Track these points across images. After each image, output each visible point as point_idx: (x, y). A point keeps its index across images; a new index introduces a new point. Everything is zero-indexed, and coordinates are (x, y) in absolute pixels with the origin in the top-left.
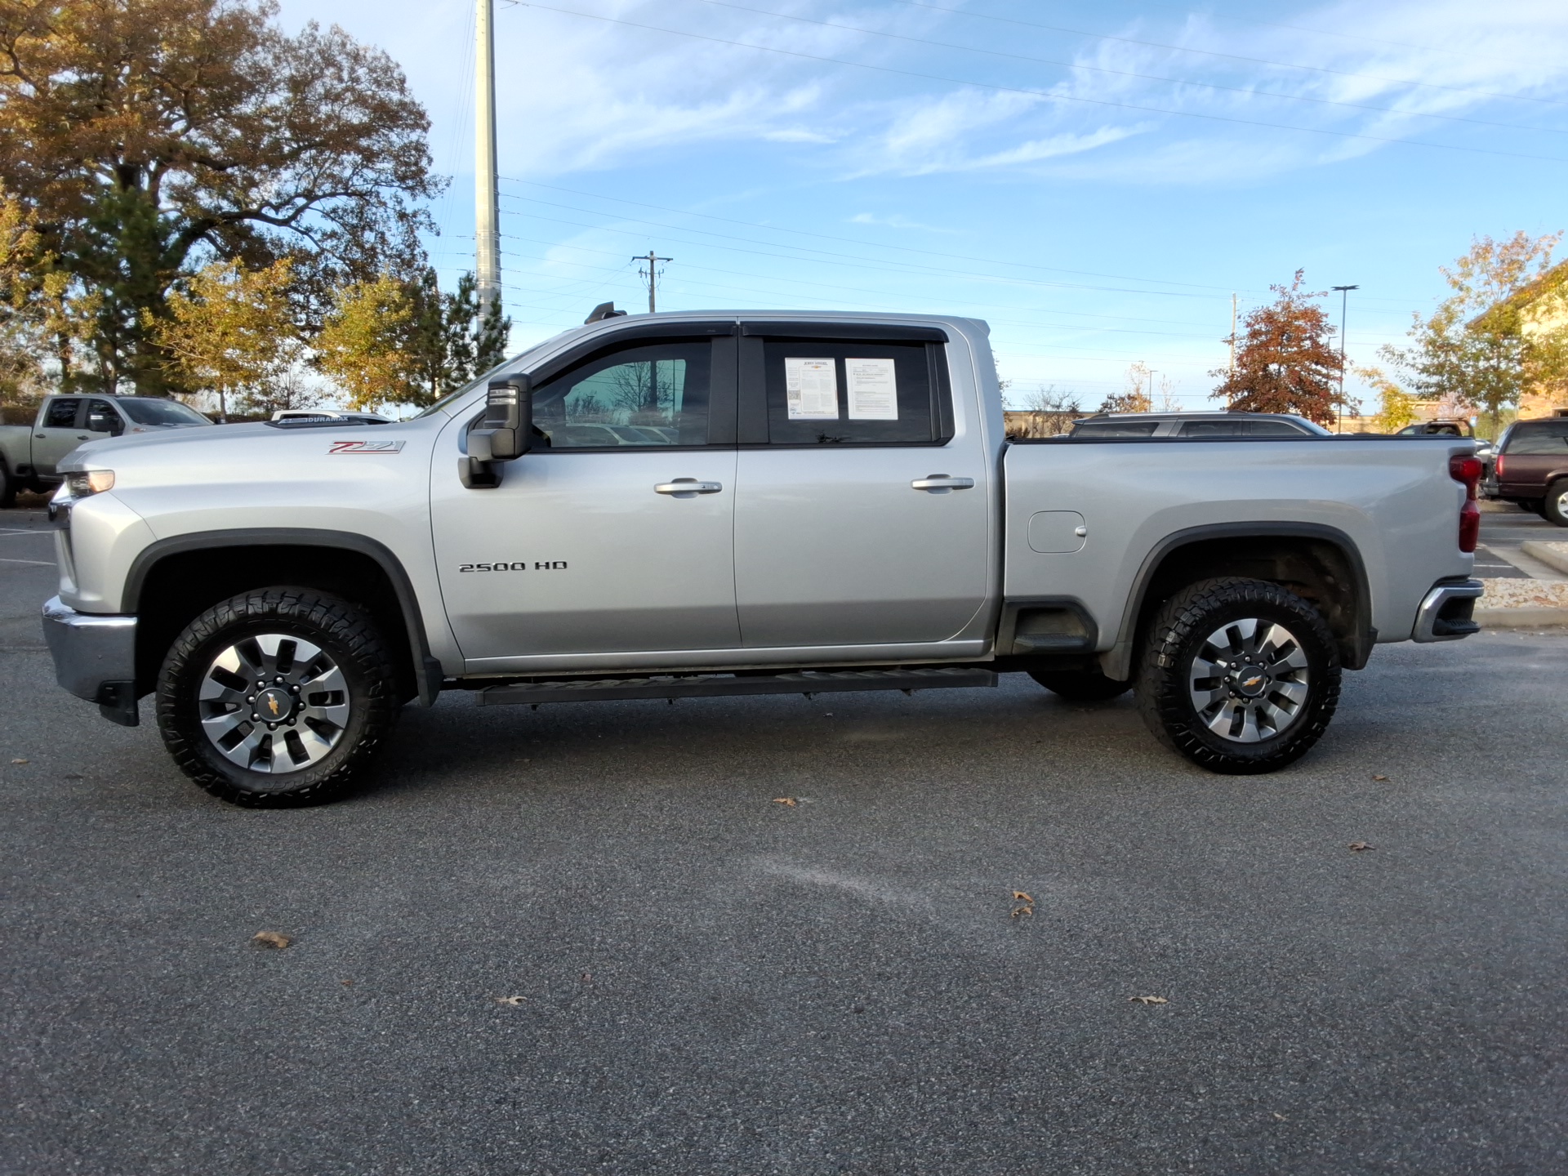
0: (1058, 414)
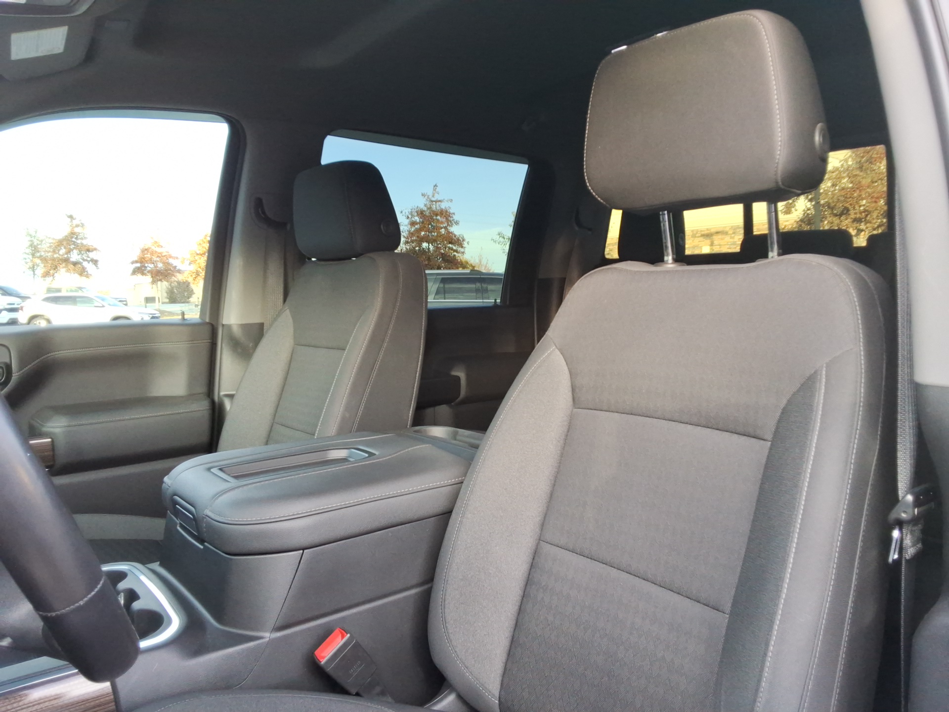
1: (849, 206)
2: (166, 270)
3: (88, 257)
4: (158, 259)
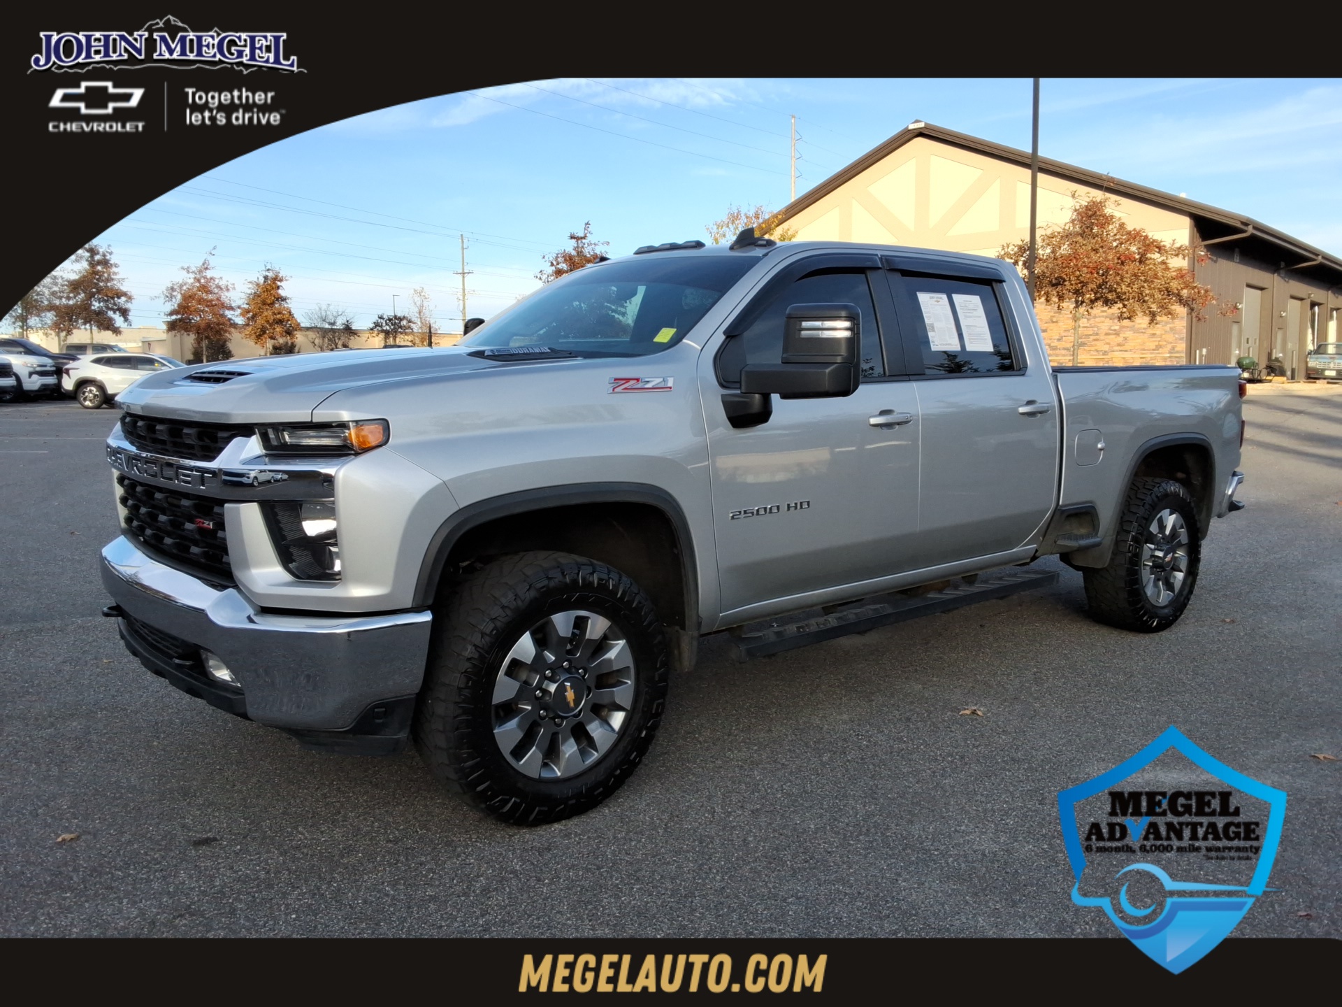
0: (333, 331)
1: (1065, 276)
2: (218, 324)
3: (115, 304)
4: (206, 309)
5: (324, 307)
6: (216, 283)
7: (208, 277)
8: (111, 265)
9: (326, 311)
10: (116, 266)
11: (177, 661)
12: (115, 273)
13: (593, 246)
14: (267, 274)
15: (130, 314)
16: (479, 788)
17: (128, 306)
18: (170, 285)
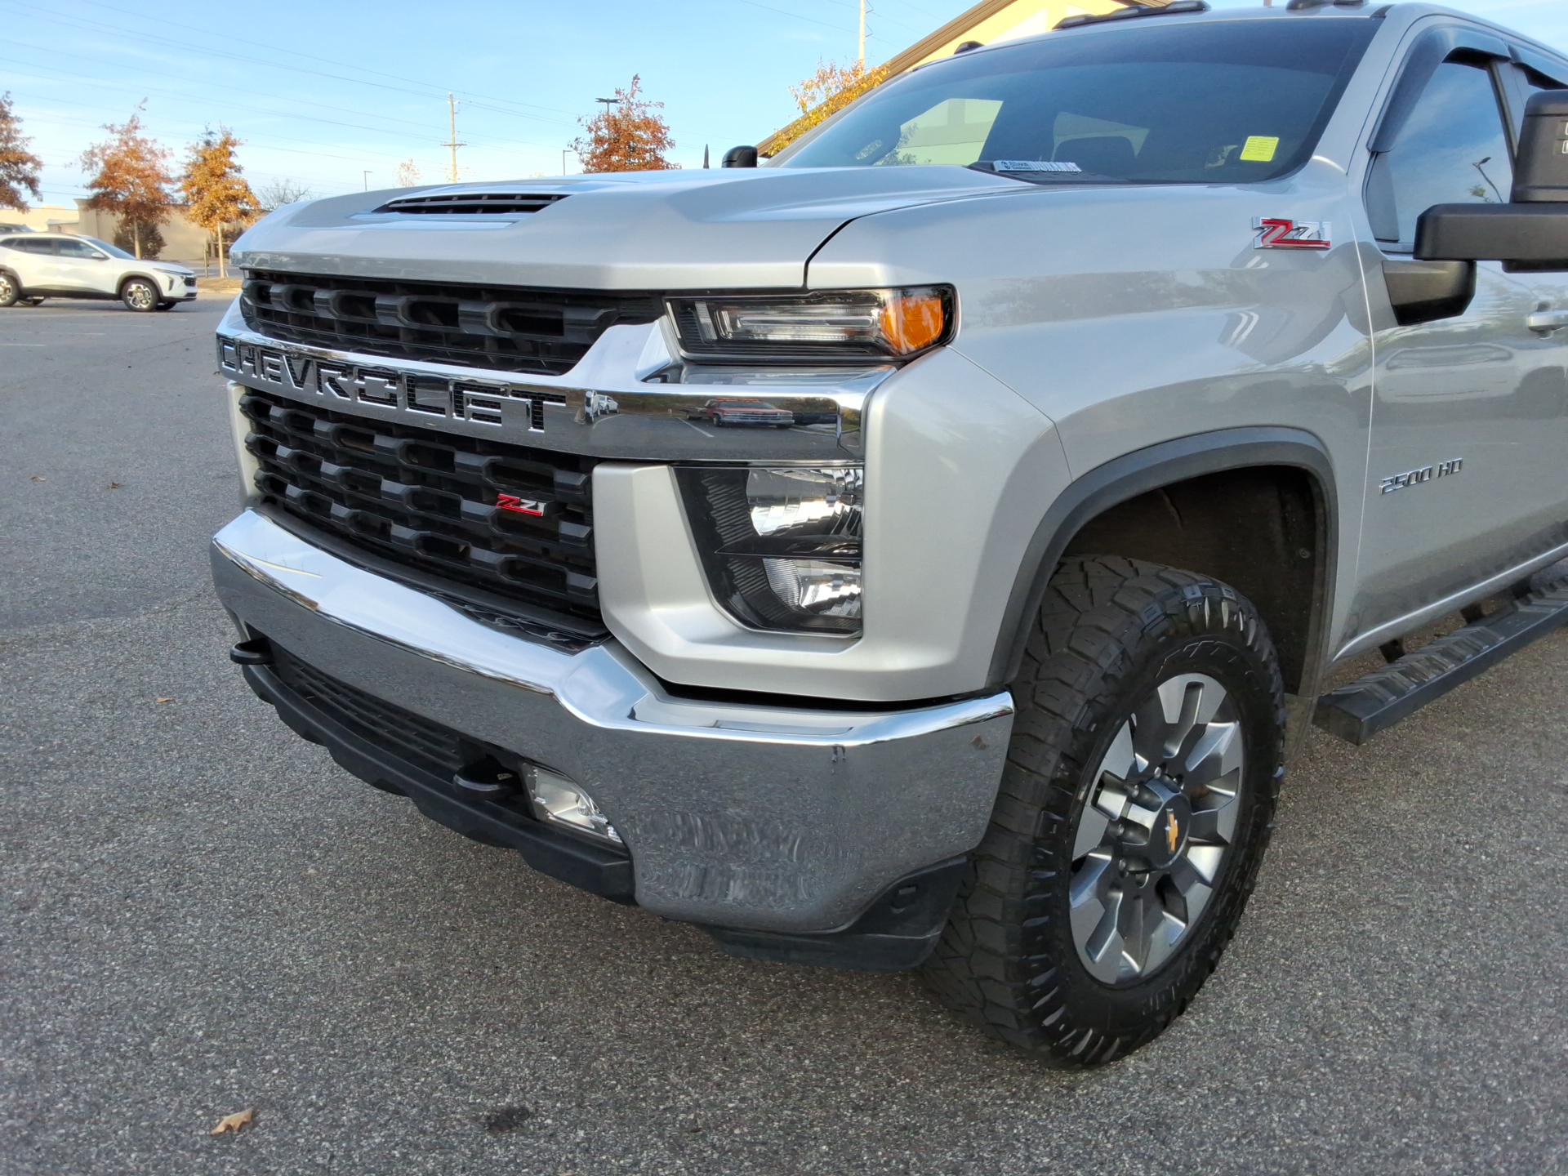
2: (153, 202)
3: (19, 172)
4: (137, 181)
5: (282, 184)
6: (149, 146)
7: (139, 139)
8: (12, 119)
9: (285, 190)
10: (19, 120)
11: (462, 782)
12: (17, 131)
13: (643, 108)
14: (209, 138)
15: (40, 184)
16: (1048, 1022)
17: (37, 174)
18: (89, 149)
